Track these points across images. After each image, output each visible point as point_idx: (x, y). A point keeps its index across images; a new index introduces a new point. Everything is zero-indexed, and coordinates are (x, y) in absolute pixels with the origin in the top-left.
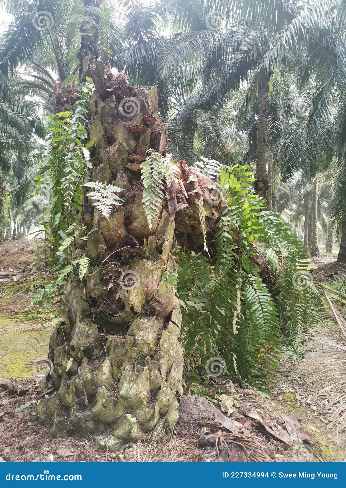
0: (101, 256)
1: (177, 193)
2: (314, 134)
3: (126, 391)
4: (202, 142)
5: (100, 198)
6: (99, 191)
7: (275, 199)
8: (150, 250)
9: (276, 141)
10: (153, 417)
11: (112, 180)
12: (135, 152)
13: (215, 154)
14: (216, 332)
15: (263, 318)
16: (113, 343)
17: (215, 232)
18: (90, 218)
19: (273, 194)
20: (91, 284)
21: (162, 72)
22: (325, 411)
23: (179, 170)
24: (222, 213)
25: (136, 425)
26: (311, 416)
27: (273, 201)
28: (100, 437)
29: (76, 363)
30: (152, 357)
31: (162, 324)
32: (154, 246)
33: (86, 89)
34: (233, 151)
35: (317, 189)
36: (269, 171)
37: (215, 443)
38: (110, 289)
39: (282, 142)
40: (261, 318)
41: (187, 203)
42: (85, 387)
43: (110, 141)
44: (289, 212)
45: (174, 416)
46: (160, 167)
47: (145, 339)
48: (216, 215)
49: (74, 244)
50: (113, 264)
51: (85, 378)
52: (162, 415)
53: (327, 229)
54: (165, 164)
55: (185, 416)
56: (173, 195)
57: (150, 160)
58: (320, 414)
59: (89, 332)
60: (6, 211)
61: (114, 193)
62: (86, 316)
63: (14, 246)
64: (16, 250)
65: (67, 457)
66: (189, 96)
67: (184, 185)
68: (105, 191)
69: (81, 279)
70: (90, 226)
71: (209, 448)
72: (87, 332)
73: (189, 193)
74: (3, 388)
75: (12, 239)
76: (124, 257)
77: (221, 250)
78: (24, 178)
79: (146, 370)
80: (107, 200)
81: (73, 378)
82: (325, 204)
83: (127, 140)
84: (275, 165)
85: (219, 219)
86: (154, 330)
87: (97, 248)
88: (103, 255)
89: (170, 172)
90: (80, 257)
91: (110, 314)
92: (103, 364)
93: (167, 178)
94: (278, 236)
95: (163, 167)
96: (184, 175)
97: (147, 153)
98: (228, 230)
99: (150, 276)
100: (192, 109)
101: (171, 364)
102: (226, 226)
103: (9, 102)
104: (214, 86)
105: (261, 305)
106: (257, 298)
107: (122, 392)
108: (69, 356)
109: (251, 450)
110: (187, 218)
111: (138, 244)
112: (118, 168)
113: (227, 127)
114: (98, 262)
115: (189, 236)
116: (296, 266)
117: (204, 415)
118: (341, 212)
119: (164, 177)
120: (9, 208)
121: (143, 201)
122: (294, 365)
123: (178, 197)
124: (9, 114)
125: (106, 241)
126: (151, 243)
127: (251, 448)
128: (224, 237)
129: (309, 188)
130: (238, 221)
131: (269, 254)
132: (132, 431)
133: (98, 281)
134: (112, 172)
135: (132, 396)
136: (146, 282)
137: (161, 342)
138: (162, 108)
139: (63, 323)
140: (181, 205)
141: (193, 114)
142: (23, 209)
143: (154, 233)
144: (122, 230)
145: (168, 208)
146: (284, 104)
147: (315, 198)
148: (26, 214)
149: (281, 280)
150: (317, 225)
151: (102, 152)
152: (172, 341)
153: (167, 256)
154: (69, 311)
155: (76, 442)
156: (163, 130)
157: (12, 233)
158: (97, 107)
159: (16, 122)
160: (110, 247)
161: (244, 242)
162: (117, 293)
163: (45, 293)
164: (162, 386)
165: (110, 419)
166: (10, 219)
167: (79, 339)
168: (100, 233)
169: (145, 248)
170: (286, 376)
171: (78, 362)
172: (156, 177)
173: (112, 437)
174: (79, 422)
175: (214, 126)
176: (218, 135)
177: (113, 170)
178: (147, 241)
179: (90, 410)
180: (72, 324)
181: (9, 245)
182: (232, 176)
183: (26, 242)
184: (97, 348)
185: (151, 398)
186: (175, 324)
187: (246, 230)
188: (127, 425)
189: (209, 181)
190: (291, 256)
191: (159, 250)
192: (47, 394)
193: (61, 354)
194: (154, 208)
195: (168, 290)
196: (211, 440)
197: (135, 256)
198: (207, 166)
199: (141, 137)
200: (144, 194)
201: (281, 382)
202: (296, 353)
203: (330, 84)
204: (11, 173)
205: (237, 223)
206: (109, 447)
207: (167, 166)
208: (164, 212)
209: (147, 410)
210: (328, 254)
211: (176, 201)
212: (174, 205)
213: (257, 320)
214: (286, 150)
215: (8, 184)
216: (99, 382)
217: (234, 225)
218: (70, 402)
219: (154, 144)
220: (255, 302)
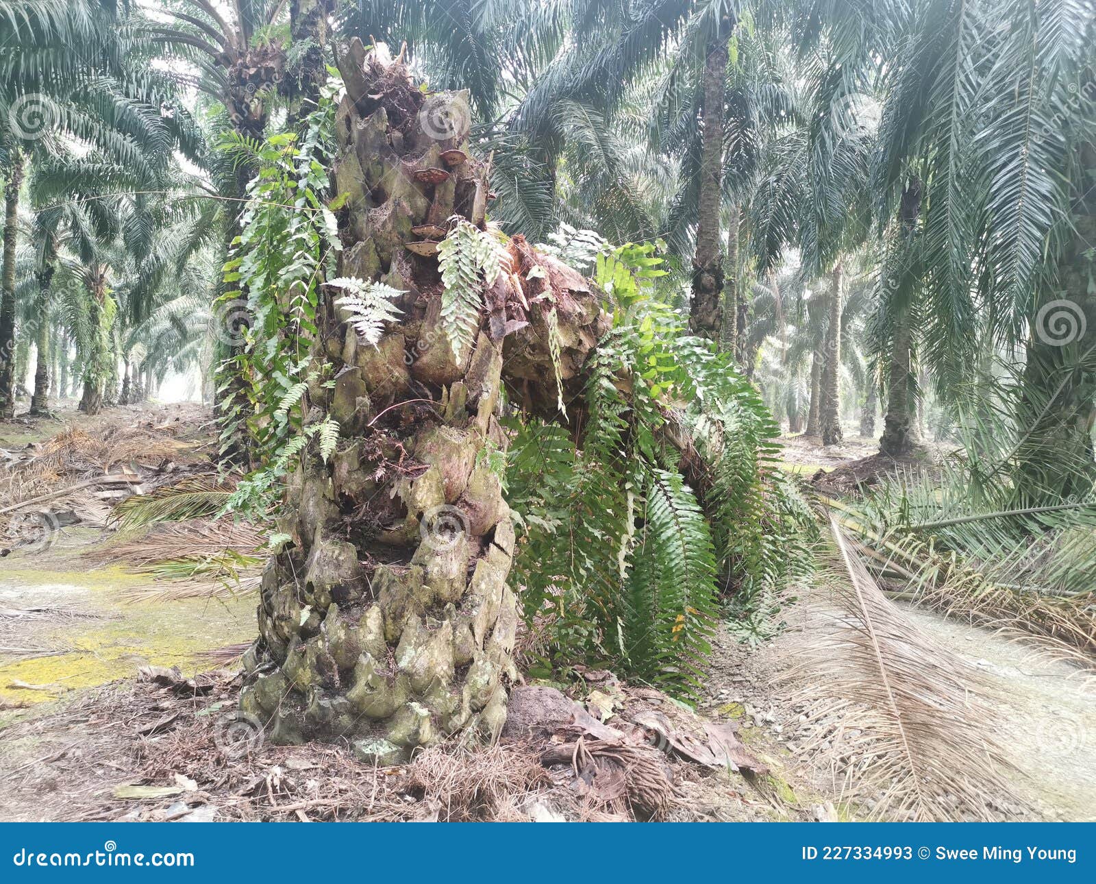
0: (361, 419)
1: (507, 300)
2: (821, 167)
3: (410, 662)
4: (575, 177)
5: (360, 309)
6: (357, 296)
7: (746, 311)
8: (455, 408)
9: (746, 177)
10: (457, 711)
11: (381, 272)
12: (424, 222)
13: (606, 205)
14: (582, 572)
15: (683, 556)
16: (385, 576)
17: (585, 377)
18: (339, 347)
19: (741, 300)
20: (343, 469)
21: (481, 16)
22: (798, 733)
23: (510, 256)
24: (598, 340)
25: (427, 720)
26: (771, 742)
27: (740, 318)
28: (364, 742)
29: (316, 614)
30: (458, 606)
31: (478, 549)
32: (462, 400)
33: (326, 91)
34: (648, 200)
35: (840, 290)
36: (732, 247)
37: (571, 758)
38: (380, 479)
39: (759, 179)
40: (678, 555)
41: (527, 320)
42: (334, 655)
43: (378, 197)
44: (777, 343)
45: (497, 714)
46: (473, 250)
47: (444, 571)
48: (588, 344)
49: (307, 396)
50: (385, 433)
51: (334, 639)
52: (477, 709)
53: (862, 382)
54: (484, 244)
55: (518, 718)
56: (499, 303)
57: (455, 236)
58: (789, 738)
59: (341, 558)
60: (105, 334)
61: (385, 298)
62: (334, 530)
63: (128, 419)
64: (133, 427)
65: (305, 770)
66: (546, 68)
67: (521, 284)
68: (368, 296)
69: (325, 460)
70: (338, 363)
71: (560, 766)
72: (337, 559)
73: (531, 300)
74: (161, 684)
75: (120, 403)
76: (404, 420)
77: (597, 413)
78: (151, 255)
79: (447, 626)
80: (373, 311)
81: (311, 641)
82: (858, 324)
83: (411, 196)
84: (745, 232)
85: (592, 352)
86: (461, 557)
87: (354, 404)
88: (365, 416)
89: (492, 259)
90: (321, 421)
91: (378, 525)
92: (368, 615)
93: (487, 272)
94: (710, 387)
95: (479, 249)
96: (522, 264)
97: (448, 224)
98: (609, 373)
99: (455, 457)
100: (553, 100)
101: (493, 620)
102: (604, 365)
103: (118, 73)
104: (604, 46)
105: (681, 529)
106: (672, 515)
107: (403, 664)
108: (304, 602)
109: (634, 763)
110: (528, 349)
111: (431, 398)
112: (392, 250)
113: (636, 142)
114: (355, 431)
115: (532, 386)
116: (756, 453)
117: (554, 716)
118: (889, 344)
119: (482, 269)
120: (113, 328)
121: (442, 314)
122: (749, 654)
123: (508, 308)
124: (118, 104)
125: (369, 390)
126: (457, 395)
127: (634, 760)
128: (601, 387)
129: (823, 285)
130: (632, 357)
131: (699, 427)
132: (421, 731)
133: (356, 465)
134: (381, 259)
135: (422, 671)
136: (447, 467)
137: (474, 580)
138: (482, 96)
139: (290, 545)
140: (514, 323)
141: (555, 112)
142: (147, 329)
143: (463, 376)
144: (402, 371)
145: (489, 329)
146: (764, 93)
147: (835, 310)
148: (154, 341)
149: (723, 480)
150: (838, 374)
151: (362, 219)
152: (494, 577)
153: (487, 420)
154: (301, 522)
155: (319, 749)
156: (479, 177)
157: (120, 388)
158: (349, 128)
159: (136, 124)
160: (379, 402)
161: (640, 397)
162: (393, 486)
163: (253, 489)
164: (476, 659)
165: (381, 711)
166: (116, 354)
167: (322, 571)
168: (359, 375)
169: (444, 403)
170: (730, 675)
171: (321, 613)
172: (467, 270)
173: (385, 742)
174: (325, 715)
175: (603, 142)
176: (612, 163)
177: (383, 255)
178: (449, 391)
179: (344, 695)
180: (308, 545)
181: (114, 416)
182: (620, 266)
183: (154, 409)
184: (355, 587)
185: (456, 678)
186: (502, 549)
187: (646, 374)
188: (412, 721)
189: (572, 276)
190: (745, 430)
191: (472, 409)
192: (262, 671)
193: (289, 599)
194: (464, 327)
195: (488, 486)
196: (566, 753)
197: (426, 419)
198: (573, 243)
199: (437, 191)
200: (445, 302)
201: (719, 686)
202: (757, 634)
203: (857, 56)
204: (119, 242)
205: (628, 360)
206: (379, 757)
207: (486, 248)
208: (482, 337)
209: (448, 695)
210: (863, 441)
211: (504, 315)
212: (501, 323)
213: (672, 560)
214: (767, 201)
215: (111, 270)
216: (361, 646)
217: (621, 363)
218: (306, 683)
219: (463, 206)
220: (668, 523)
